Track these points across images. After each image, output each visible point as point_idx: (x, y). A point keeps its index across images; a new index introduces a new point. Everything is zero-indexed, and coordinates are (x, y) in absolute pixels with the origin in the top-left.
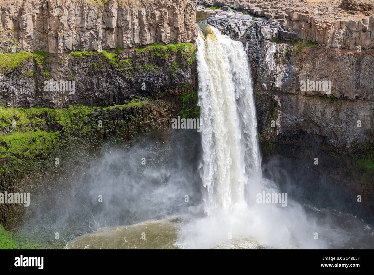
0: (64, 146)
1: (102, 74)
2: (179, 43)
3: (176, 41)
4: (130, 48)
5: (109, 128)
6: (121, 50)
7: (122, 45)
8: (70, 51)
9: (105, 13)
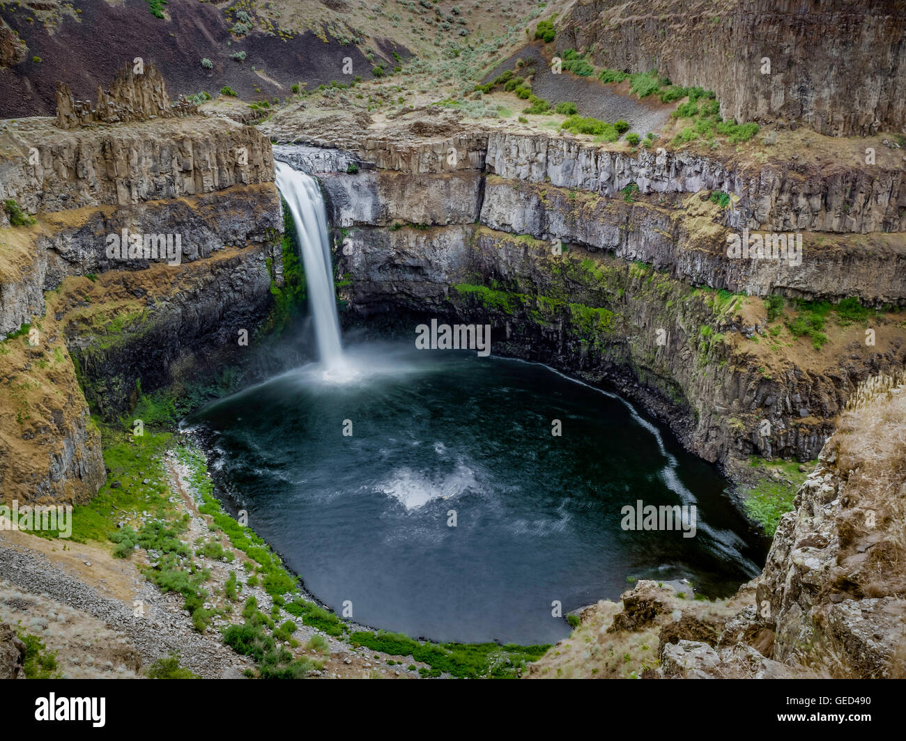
0: (152, 314)
1: (184, 224)
2: (260, 182)
3: (256, 181)
4: (210, 192)
5: (199, 287)
6: (201, 196)
7: (201, 190)
8: (145, 200)
9: (179, 153)
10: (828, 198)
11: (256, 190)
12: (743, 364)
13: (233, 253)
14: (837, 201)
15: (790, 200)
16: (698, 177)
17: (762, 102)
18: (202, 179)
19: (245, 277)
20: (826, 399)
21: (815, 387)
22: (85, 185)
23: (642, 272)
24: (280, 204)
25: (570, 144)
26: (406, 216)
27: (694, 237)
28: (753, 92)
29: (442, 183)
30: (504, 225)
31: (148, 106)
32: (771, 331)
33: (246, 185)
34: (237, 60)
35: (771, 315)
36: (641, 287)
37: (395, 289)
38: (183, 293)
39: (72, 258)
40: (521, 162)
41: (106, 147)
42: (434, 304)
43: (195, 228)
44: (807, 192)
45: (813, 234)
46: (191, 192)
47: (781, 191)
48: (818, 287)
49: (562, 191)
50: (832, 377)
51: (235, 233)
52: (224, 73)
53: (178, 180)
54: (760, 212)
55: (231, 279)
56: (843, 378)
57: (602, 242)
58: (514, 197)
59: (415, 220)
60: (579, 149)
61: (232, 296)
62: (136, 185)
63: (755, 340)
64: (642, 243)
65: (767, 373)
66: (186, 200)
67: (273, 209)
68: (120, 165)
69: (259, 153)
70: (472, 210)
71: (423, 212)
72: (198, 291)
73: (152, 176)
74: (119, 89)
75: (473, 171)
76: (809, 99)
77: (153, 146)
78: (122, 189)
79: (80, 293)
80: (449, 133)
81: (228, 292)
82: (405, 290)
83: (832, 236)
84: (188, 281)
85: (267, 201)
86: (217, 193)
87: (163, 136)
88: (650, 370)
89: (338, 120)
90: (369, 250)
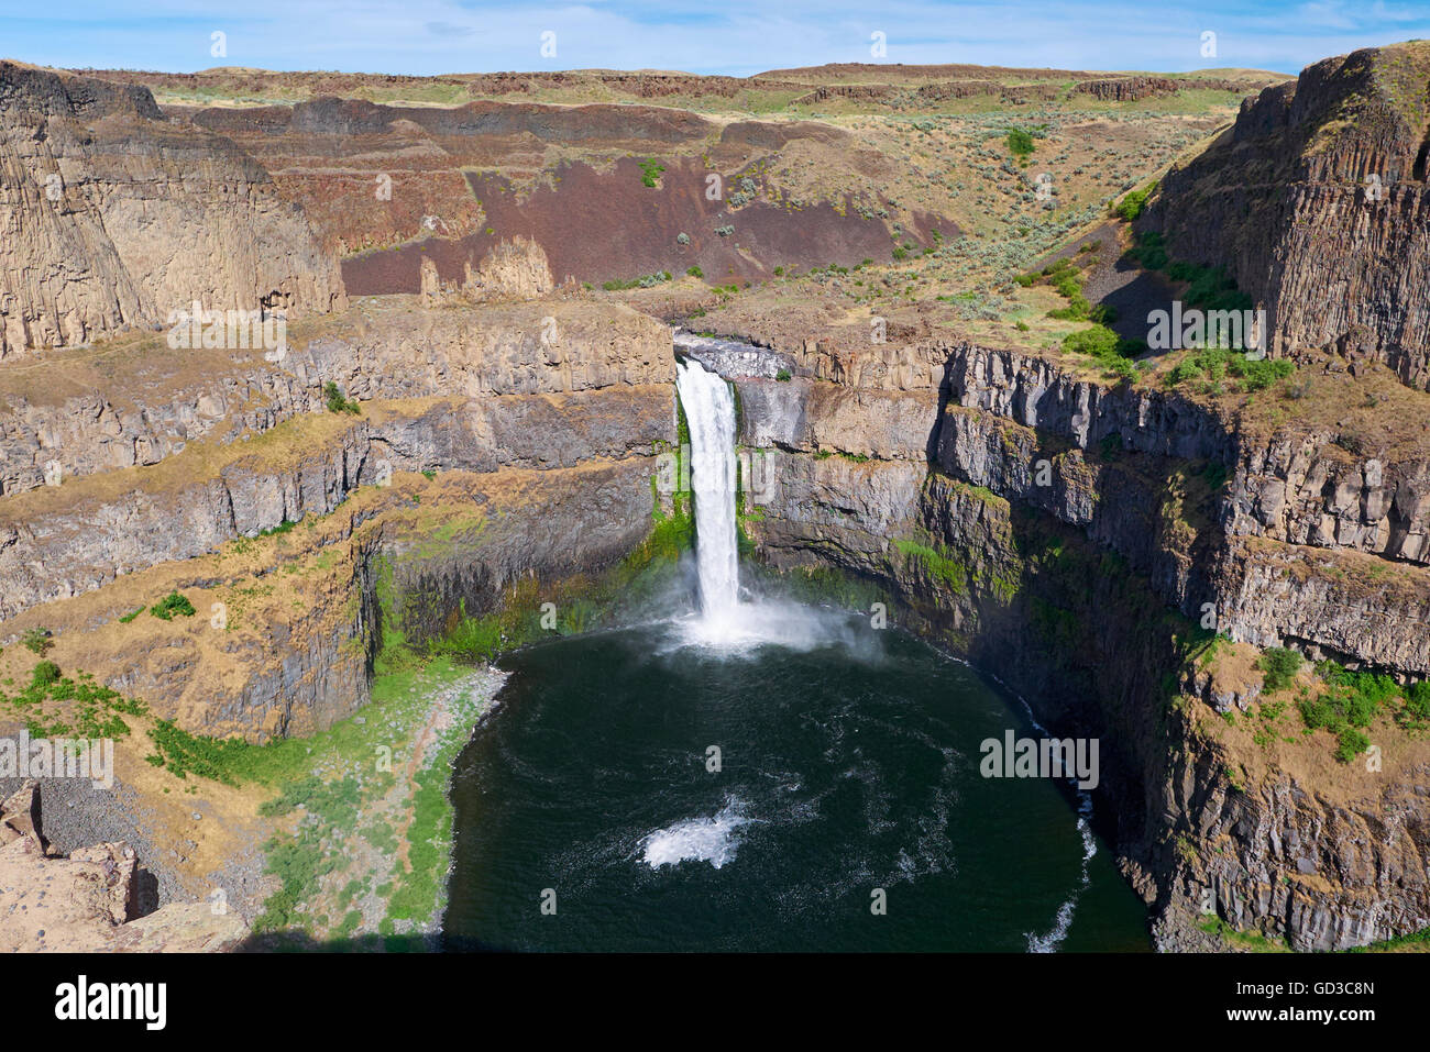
0: (491, 525)
2: (651, 382)
3: (646, 380)
4: (582, 390)
5: (554, 500)
6: (570, 394)
7: (571, 387)
8: (499, 394)
11: (644, 392)
13: (603, 464)
16: (1192, 436)
18: (574, 375)
19: (615, 495)
21: (1329, 826)
22: (432, 371)
23: (1115, 570)
24: (675, 410)
26: (837, 442)
29: (888, 403)
32: (1263, 709)
33: (630, 384)
34: (722, 234)
35: (1270, 683)
36: (1111, 590)
37: (820, 534)
38: (533, 505)
39: (405, 451)
40: (984, 385)
42: (871, 562)
43: (557, 430)
45: (1366, 557)
46: (558, 389)
49: (1031, 430)
50: (1365, 817)
51: (610, 440)
52: (701, 250)
53: (542, 373)
55: (597, 496)
59: (849, 448)
61: (597, 516)
62: (487, 376)
63: (1229, 717)
64: (1118, 526)
65: (1239, 781)
66: (548, 398)
67: (664, 416)
68: (472, 351)
69: (651, 347)
71: (860, 439)
73: (511, 366)
78: (472, 379)
79: (409, 492)
81: (591, 510)
82: (833, 539)
84: (542, 492)
85: (656, 406)
86: (591, 392)
90: (787, 480)
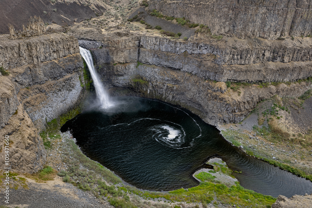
3: (75, 53)
6: (59, 59)
7: (59, 57)
8: (42, 62)
9: (52, 46)
10: (242, 56)
11: (75, 56)
12: (222, 100)
13: (70, 76)
14: (244, 57)
15: (233, 57)
16: (206, 50)
17: (223, 30)
18: (59, 54)
20: (242, 107)
21: (239, 105)
22: (23, 58)
23: (189, 75)
25: (166, 40)
26: (118, 61)
27: (206, 66)
28: (221, 27)
29: (128, 51)
30: (147, 62)
31: (39, 31)
32: (228, 91)
33: (72, 54)
34: (54, 11)
35: (228, 86)
39: (21, 83)
40: (151, 44)
41: (29, 46)
43: (58, 69)
44: (237, 54)
45: (237, 65)
46: (56, 58)
47: (230, 54)
48: (238, 79)
49: (164, 53)
50: (243, 102)
51: (70, 69)
52: (51, 16)
53: (52, 54)
54: (225, 60)
55: (70, 84)
56: (246, 102)
57: (177, 67)
58: (150, 55)
59: (121, 62)
60: (169, 41)
62: (40, 57)
63: (224, 94)
64: (189, 67)
65: (228, 102)
66: (55, 61)
67: (80, 61)
68: (34, 51)
69: (75, 44)
70: (137, 58)
71: (123, 59)
72: (61, 88)
73: (44, 54)
74: (30, 26)
75: (136, 47)
76: (235, 29)
77: (44, 44)
78: (35, 59)
79: (25, 94)
80: (128, 36)
83: (242, 66)
84: (58, 86)
85: (78, 59)
86: (64, 58)
87: (46, 40)
88: (191, 101)
89: (93, 31)
